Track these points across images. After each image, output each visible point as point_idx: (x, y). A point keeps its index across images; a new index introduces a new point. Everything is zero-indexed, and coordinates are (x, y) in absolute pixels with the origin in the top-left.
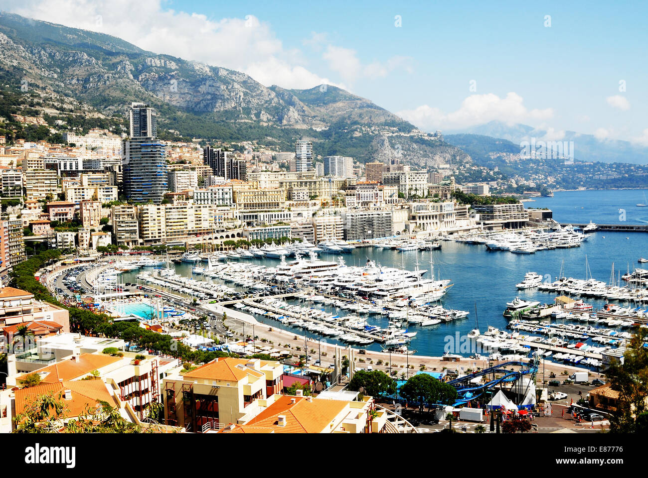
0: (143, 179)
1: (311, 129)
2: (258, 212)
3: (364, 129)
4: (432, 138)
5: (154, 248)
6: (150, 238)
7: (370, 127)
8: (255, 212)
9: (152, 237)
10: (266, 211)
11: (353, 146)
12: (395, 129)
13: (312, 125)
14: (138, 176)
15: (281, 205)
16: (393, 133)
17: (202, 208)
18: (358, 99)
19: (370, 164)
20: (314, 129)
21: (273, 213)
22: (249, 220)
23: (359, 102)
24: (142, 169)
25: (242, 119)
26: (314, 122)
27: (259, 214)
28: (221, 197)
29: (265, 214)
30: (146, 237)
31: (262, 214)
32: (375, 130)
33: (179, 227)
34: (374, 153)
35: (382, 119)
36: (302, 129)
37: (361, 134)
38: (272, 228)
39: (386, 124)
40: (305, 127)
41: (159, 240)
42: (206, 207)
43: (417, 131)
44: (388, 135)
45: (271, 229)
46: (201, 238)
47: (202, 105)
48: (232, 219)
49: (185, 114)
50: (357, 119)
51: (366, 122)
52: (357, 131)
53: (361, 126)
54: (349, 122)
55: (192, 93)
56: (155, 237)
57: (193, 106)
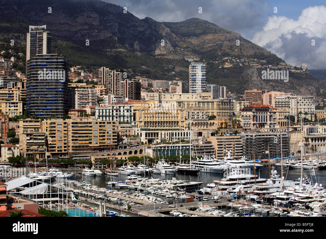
0: (46, 94)
1: (184, 59)
2: (158, 130)
3: (234, 60)
4: (298, 71)
5: (62, 161)
6: (56, 152)
7: (240, 59)
8: (155, 130)
9: (58, 151)
10: (166, 130)
11: (225, 77)
12: (263, 61)
13: (184, 55)
14: (42, 91)
15: (180, 124)
16: (262, 65)
17: (106, 124)
18: (228, 33)
19: (249, 91)
20: (186, 59)
21: (174, 132)
22: (150, 138)
23: (228, 35)
24: (46, 86)
25: (117, 48)
26: (185, 53)
27: (160, 132)
28: (122, 114)
29: (166, 132)
30: (53, 151)
31: (163, 132)
32: (245, 62)
33: (84, 142)
34: (245, 83)
35: (251, 52)
36: (175, 60)
37: (231, 65)
38: (175, 145)
39: (255, 56)
40: (177, 57)
41: (65, 154)
42: (110, 123)
43: (284, 64)
44: (257, 67)
45: (174, 147)
46: (105, 153)
47: (79, 35)
48: (134, 136)
49: (65, 43)
50: (228, 51)
51: (237, 54)
52: (227, 62)
53: (232, 57)
54: (220, 54)
55: (71, 23)
56: (61, 151)
57: (72, 36)
